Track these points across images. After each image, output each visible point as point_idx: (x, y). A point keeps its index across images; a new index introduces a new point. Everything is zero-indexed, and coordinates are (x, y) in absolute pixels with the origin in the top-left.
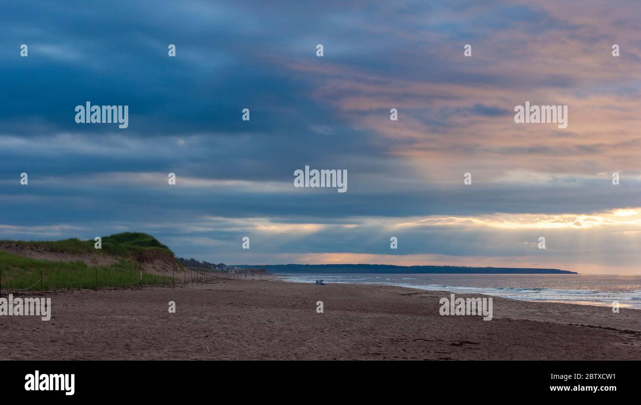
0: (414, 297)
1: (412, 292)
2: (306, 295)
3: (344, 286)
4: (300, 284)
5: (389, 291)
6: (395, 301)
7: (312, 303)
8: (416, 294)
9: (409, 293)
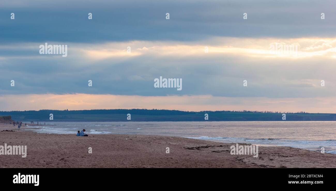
0: (205, 152)
1: (201, 145)
2: (65, 150)
3: (113, 138)
4: (56, 135)
5: (171, 143)
6: (180, 157)
7: (73, 160)
8: (207, 147)
9: (198, 146)
